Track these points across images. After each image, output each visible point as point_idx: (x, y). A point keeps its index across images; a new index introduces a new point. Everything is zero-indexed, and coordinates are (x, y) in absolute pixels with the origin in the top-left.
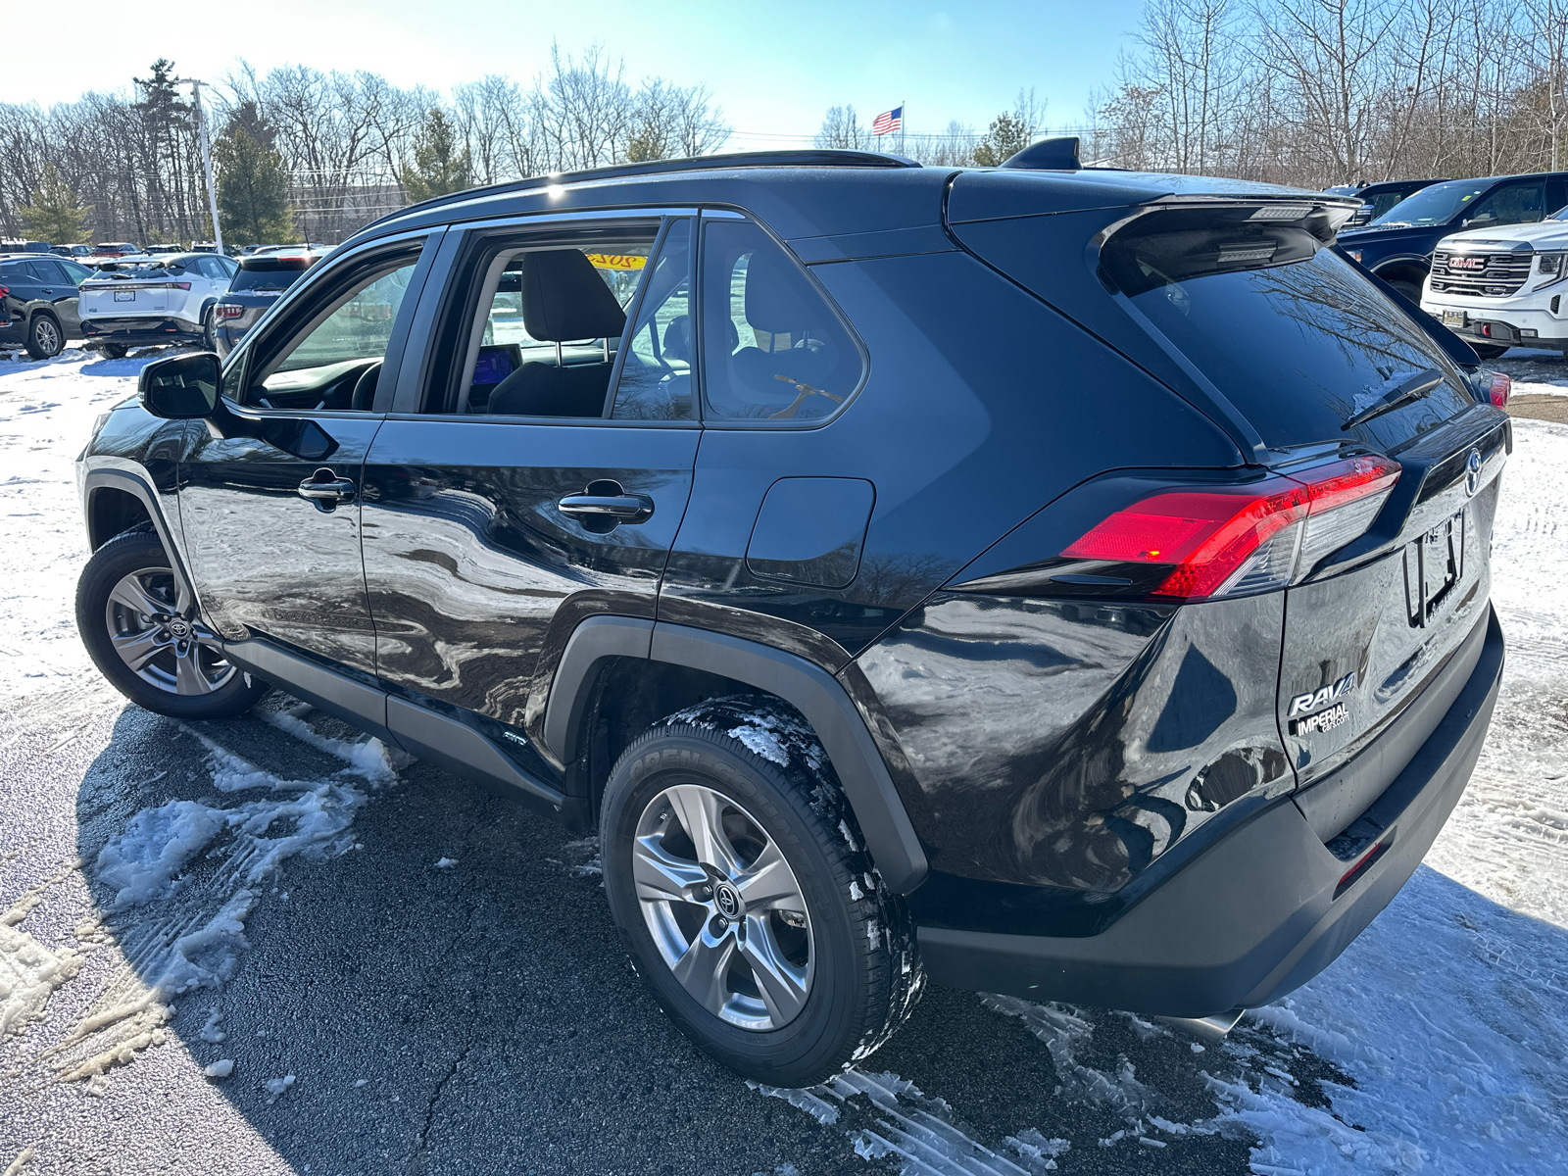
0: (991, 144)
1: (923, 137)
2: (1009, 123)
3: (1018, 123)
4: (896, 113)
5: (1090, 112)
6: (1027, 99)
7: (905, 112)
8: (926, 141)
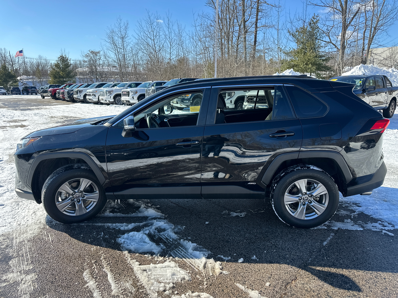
0: (59, 62)
1: (31, 58)
2: (63, 57)
3: (66, 57)
4: (21, 52)
5: (82, 56)
6: (63, 51)
7: (24, 51)
8: (32, 60)
